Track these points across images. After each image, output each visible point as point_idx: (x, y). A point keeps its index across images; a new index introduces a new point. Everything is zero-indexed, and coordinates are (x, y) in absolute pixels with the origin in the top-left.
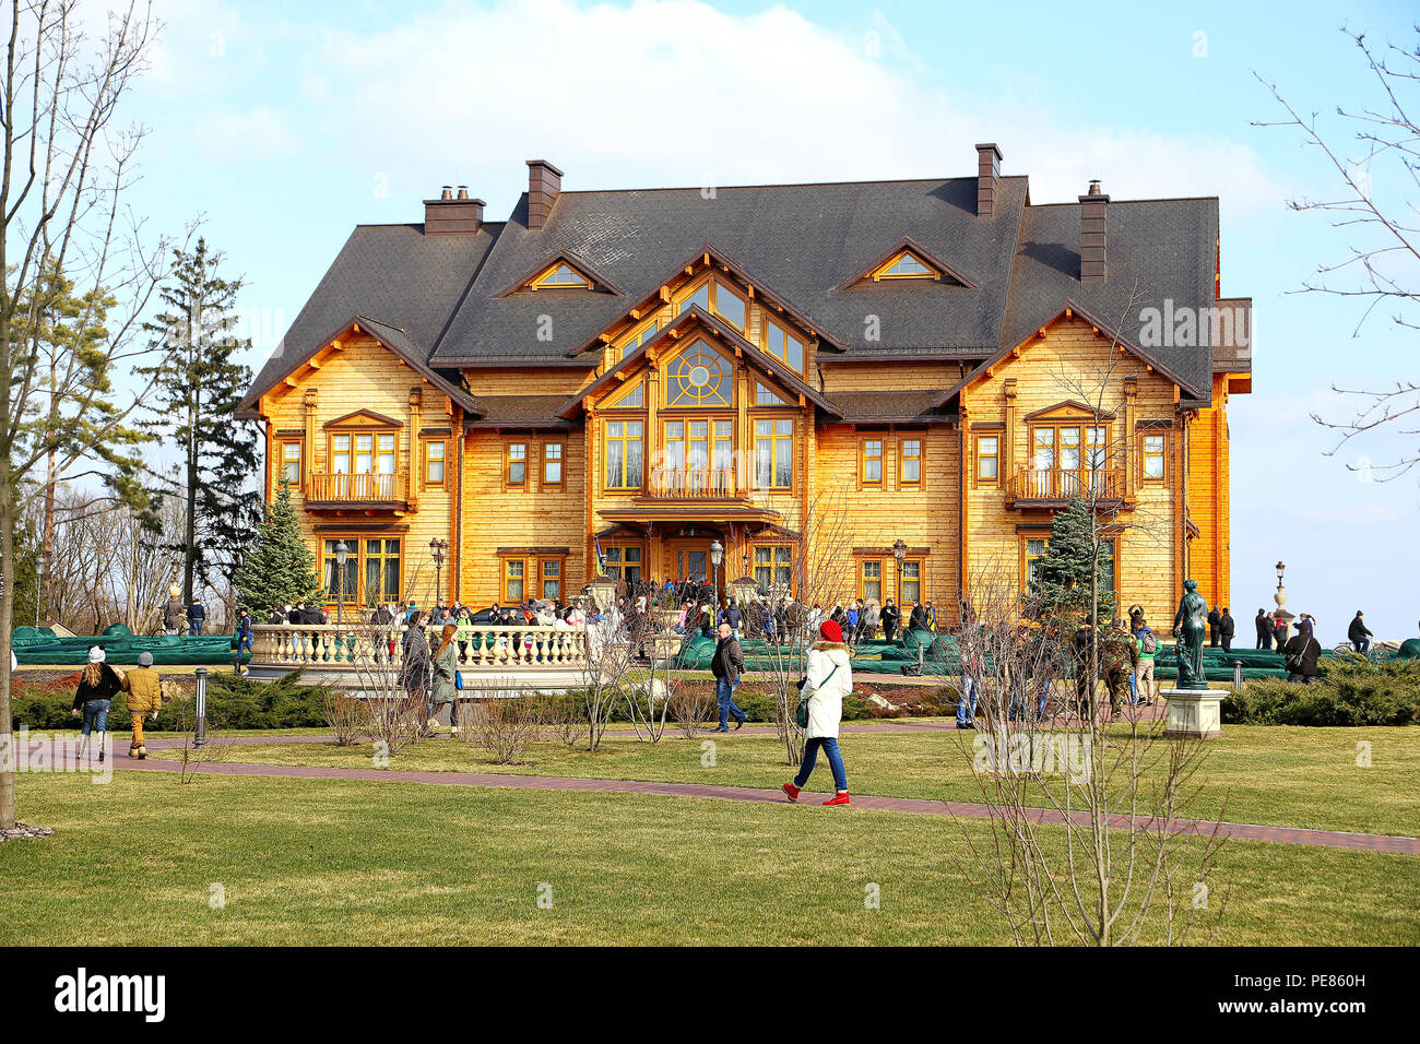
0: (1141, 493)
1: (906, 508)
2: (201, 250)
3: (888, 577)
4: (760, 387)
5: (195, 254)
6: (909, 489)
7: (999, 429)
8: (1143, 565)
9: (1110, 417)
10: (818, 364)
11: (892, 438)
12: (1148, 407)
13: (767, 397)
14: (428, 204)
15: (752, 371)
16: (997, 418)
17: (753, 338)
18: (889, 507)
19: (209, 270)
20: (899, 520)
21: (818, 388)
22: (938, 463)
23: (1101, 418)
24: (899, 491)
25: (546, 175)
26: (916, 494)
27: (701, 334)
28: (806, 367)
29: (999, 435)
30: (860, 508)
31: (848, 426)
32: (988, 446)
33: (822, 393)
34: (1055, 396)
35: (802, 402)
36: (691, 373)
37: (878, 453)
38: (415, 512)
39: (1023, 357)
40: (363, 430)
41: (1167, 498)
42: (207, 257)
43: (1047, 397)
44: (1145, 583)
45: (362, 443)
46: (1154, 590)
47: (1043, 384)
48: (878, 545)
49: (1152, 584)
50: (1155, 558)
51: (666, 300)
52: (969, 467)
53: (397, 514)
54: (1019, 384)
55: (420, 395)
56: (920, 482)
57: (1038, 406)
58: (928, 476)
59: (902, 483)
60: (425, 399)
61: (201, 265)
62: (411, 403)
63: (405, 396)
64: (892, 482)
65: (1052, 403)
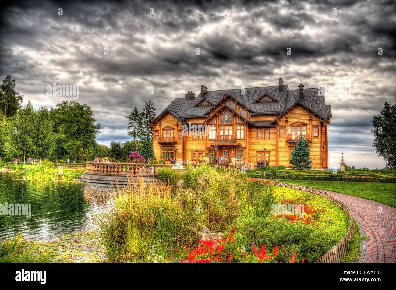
0: (313, 139)
1: (266, 143)
2: (150, 103)
3: (263, 156)
4: (238, 120)
5: (149, 103)
9: (307, 124)
10: (249, 115)
11: (263, 130)
12: (315, 123)
13: (239, 121)
14: (186, 94)
15: (236, 117)
16: (284, 125)
17: (237, 111)
18: (263, 143)
19: (151, 106)
20: (265, 145)
21: (249, 120)
22: (272, 134)
23: (305, 125)
24: (265, 140)
25: (204, 88)
26: (268, 140)
27: (227, 110)
28: (247, 116)
29: (284, 128)
30: (257, 143)
31: (255, 127)
32: (282, 131)
33: (250, 121)
34: (296, 121)
35: (245, 122)
36: (225, 117)
37: (261, 132)
38: (176, 144)
39: (289, 113)
40: (168, 129)
41: (319, 140)
42: (151, 104)
44: (314, 157)
45: (169, 132)
46: (316, 159)
47: (293, 118)
48: (260, 150)
50: (316, 152)
51: (221, 105)
52: (279, 135)
53: (173, 144)
54: (288, 118)
55: (178, 123)
56: (269, 138)
57: (292, 122)
58: (270, 137)
59: (265, 138)
60: (179, 124)
61: (150, 105)
62: (176, 125)
63: (175, 123)
64: (264, 138)
65: (295, 122)
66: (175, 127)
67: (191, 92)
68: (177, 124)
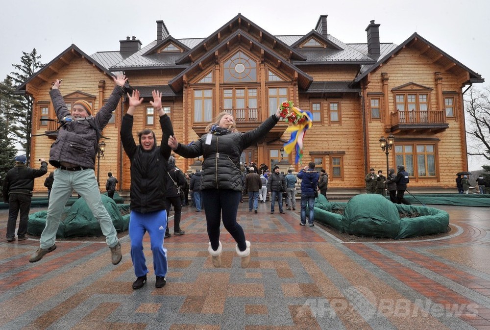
1: (333, 133)
3: (326, 165)
4: (270, 73)
6: (334, 125)
7: (380, 95)
8: (448, 156)
9: (430, 89)
11: (325, 102)
12: (446, 86)
14: (121, 42)
16: (379, 90)
18: (325, 133)
19: (37, 60)
20: (330, 139)
22: (347, 113)
23: (426, 90)
24: (329, 126)
26: (337, 127)
29: (380, 98)
30: (312, 134)
32: (375, 104)
34: (405, 81)
37: (319, 109)
39: (389, 64)
41: (457, 126)
42: (36, 55)
43: (400, 81)
44: (449, 165)
47: (399, 75)
48: (321, 150)
49: (453, 165)
50: (453, 153)
52: (368, 113)
54: (388, 75)
55: (104, 82)
56: (339, 122)
57: (397, 85)
58: (343, 119)
59: (331, 122)
60: (106, 85)
61: (34, 58)
62: (99, 87)
63: (97, 84)
64: (326, 122)
65: (403, 84)
66: (95, 94)
67: (134, 37)
68: (101, 84)
